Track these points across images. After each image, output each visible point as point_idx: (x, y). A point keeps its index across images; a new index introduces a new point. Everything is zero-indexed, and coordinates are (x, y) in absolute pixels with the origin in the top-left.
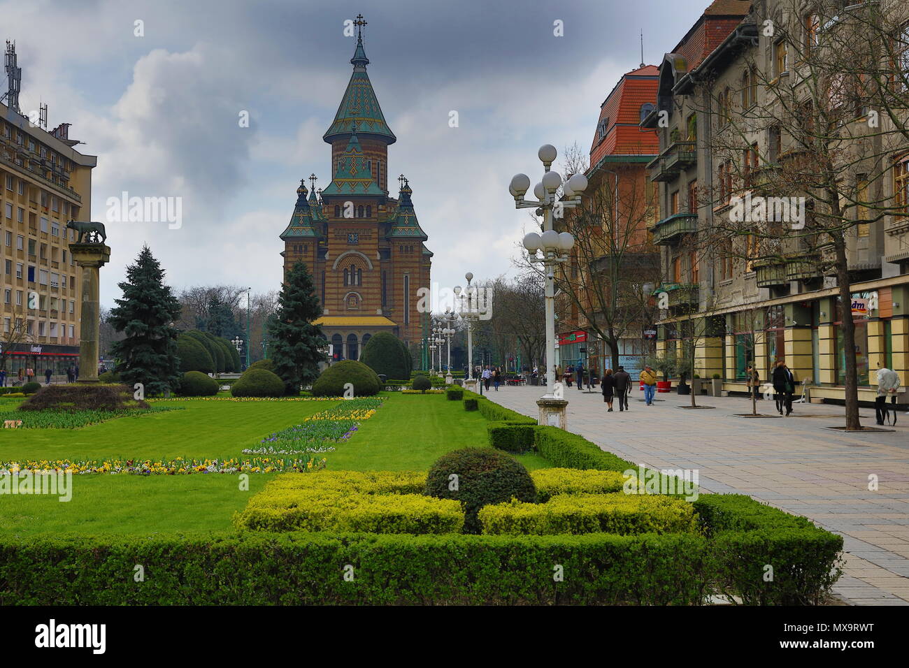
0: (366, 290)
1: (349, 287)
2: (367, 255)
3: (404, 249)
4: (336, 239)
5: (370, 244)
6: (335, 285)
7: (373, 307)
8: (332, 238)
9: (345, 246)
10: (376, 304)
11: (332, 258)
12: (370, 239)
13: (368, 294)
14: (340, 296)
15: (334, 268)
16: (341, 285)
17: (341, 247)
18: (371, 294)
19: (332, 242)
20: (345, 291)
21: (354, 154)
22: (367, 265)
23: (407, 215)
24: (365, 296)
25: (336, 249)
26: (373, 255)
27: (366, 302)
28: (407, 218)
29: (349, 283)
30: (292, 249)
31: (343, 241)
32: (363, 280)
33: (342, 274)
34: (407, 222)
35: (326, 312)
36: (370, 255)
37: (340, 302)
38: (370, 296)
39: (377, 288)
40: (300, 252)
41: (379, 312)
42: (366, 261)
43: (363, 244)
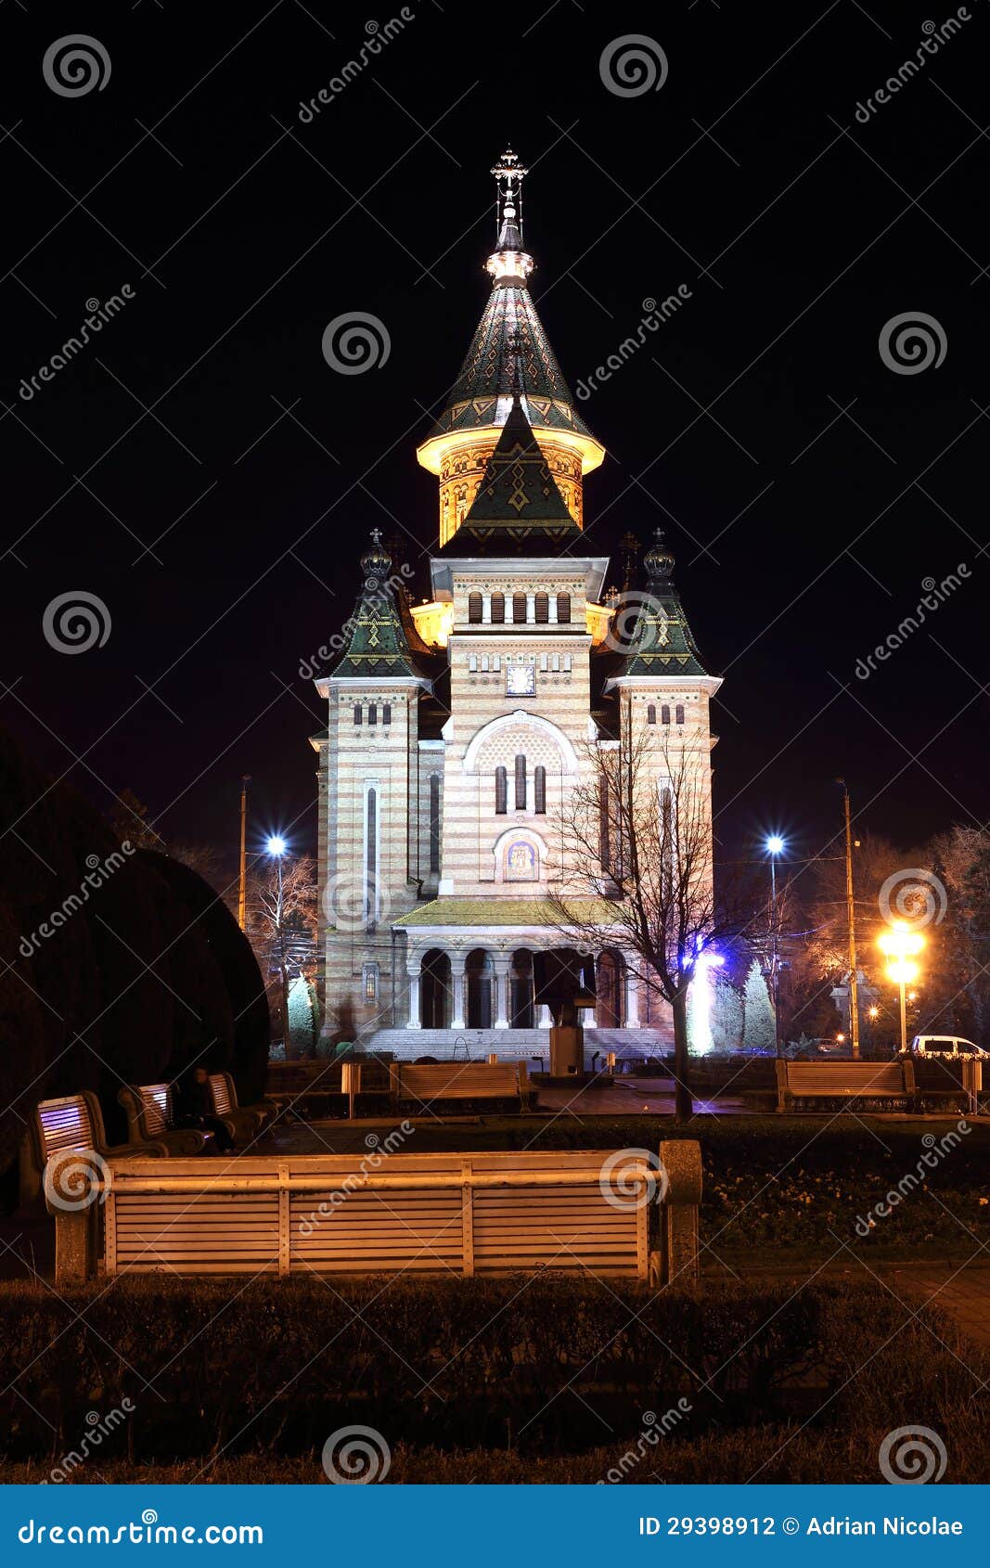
0: (555, 826)
1: (509, 815)
3: (660, 712)
4: (473, 682)
5: (567, 697)
6: (472, 812)
8: (459, 682)
9: (500, 704)
11: (466, 735)
12: (567, 681)
13: (564, 835)
14: (486, 843)
15: (469, 764)
16: (490, 811)
17: (488, 704)
19: (464, 692)
20: (500, 826)
21: (518, 453)
22: (562, 756)
24: (556, 842)
25: (473, 712)
26: (576, 727)
27: (559, 859)
29: (511, 805)
30: (351, 713)
31: (492, 689)
32: (551, 798)
33: (492, 781)
35: (448, 886)
36: (568, 726)
37: (486, 859)
40: (373, 721)
42: (556, 745)
43: (550, 697)
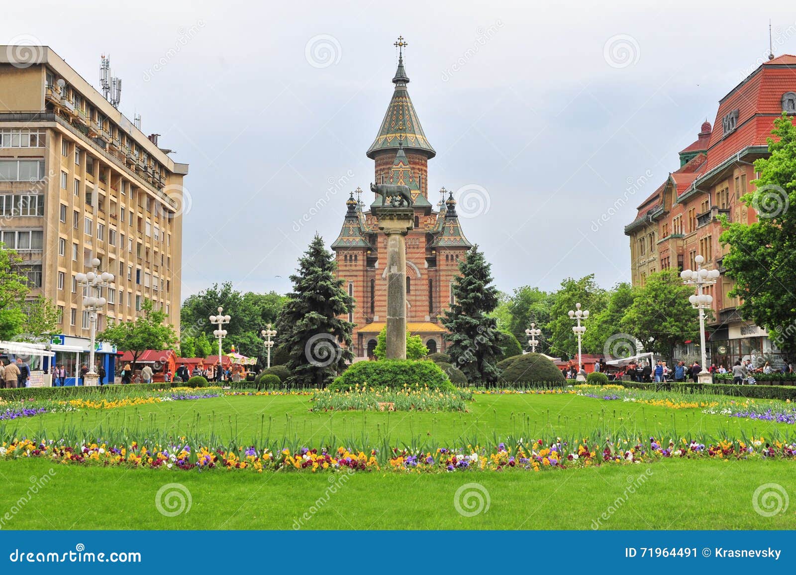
0: (414, 298)
2: (415, 264)
3: (450, 257)
4: (385, 248)
5: (418, 253)
6: (385, 293)
7: (421, 314)
8: (381, 248)
10: (424, 311)
11: (383, 266)
12: (418, 248)
13: (416, 301)
15: (384, 276)
18: (419, 301)
19: (382, 251)
21: (401, 167)
22: (416, 273)
23: (452, 225)
24: (413, 303)
25: (385, 258)
26: (420, 263)
27: (414, 309)
28: (452, 228)
30: (343, 258)
32: (411, 288)
34: (452, 232)
35: (376, 318)
36: (418, 263)
38: (418, 303)
39: (425, 295)
40: (351, 260)
41: (428, 318)
42: (413, 270)
43: (411, 253)
